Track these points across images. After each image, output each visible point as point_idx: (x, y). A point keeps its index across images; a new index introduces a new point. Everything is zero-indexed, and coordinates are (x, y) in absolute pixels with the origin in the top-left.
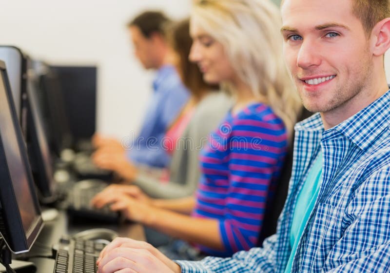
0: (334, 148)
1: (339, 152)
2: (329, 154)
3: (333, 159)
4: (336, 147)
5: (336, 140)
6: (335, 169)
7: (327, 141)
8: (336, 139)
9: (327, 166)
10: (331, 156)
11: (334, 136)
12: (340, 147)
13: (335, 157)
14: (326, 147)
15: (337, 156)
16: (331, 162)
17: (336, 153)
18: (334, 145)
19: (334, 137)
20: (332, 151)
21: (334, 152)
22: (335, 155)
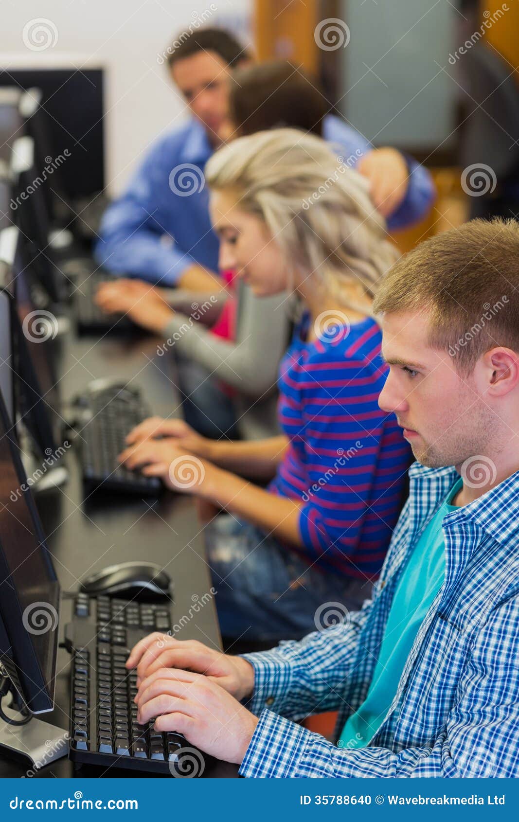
0: (462, 538)
1: (469, 542)
2: (454, 547)
3: (461, 553)
4: (464, 535)
5: (465, 525)
6: (463, 567)
7: (451, 527)
8: (464, 522)
9: (452, 565)
10: (457, 550)
11: (462, 519)
12: (470, 535)
13: (463, 550)
14: (451, 535)
15: (466, 548)
16: (457, 558)
17: (464, 544)
18: (461, 532)
19: (461, 521)
20: (458, 542)
21: (462, 543)
22: (464, 546)
